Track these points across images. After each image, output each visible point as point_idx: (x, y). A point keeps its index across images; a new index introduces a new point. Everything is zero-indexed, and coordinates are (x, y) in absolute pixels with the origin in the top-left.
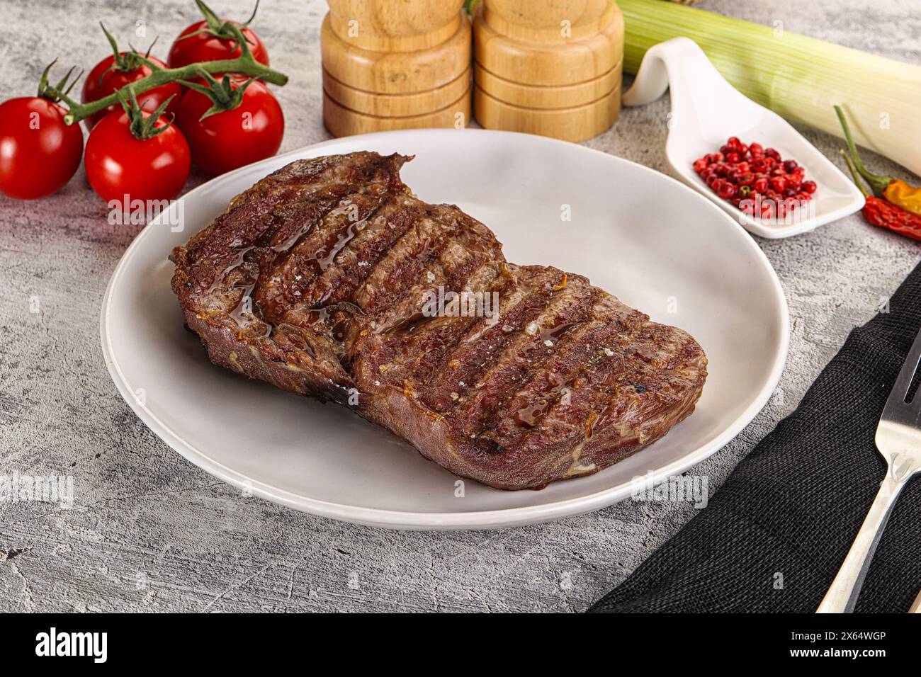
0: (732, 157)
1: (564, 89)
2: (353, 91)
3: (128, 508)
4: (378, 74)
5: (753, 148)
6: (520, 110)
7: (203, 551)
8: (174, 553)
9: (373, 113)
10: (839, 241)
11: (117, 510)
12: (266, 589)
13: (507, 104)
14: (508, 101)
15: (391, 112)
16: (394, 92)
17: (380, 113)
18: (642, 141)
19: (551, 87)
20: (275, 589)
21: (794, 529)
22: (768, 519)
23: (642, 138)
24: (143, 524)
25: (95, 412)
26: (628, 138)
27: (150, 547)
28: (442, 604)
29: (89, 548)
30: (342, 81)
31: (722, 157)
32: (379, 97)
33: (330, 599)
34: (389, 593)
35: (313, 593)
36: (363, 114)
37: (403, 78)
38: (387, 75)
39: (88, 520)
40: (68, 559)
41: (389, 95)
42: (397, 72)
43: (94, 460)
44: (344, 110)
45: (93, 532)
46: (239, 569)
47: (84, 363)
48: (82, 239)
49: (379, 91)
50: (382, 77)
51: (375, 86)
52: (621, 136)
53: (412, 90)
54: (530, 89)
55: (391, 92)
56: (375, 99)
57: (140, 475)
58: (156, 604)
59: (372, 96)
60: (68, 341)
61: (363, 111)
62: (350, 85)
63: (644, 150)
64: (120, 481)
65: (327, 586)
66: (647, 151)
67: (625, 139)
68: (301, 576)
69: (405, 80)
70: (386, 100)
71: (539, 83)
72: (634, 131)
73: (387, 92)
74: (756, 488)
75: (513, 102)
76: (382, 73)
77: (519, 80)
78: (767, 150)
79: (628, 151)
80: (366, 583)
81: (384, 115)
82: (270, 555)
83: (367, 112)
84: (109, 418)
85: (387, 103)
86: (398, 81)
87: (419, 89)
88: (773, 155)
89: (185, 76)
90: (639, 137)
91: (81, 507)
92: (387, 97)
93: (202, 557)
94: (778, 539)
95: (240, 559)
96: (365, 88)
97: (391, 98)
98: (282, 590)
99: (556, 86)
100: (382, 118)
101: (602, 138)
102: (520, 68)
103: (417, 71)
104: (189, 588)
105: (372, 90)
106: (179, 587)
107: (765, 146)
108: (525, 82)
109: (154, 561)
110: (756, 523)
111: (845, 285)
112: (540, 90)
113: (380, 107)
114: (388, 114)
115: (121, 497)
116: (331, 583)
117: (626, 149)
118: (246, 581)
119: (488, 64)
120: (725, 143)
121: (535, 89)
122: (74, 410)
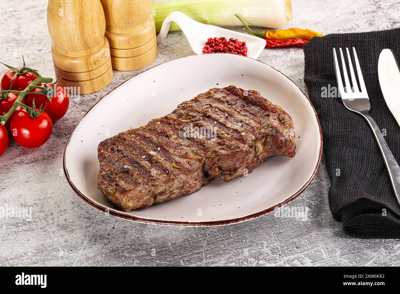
0: (212, 45)
1: (147, 44)
2: (80, 74)
3: (143, 239)
4: (89, 64)
5: (215, 39)
6: (133, 58)
7: (182, 240)
8: (174, 245)
9: (89, 79)
10: (264, 57)
11: (140, 241)
12: (215, 241)
13: (128, 58)
14: (127, 57)
15: (96, 76)
16: (96, 68)
17: (92, 78)
18: (172, 53)
19: (143, 45)
20: (218, 240)
21: (359, 143)
22: (350, 143)
23: (171, 52)
24: (153, 241)
25: (96, 215)
26: (167, 54)
27: (164, 247)
28: (273, 219)
29: (145, 257)
30: (75, 72)
31: (209, 46)
32: (91, 72)
33: (238, 234)
34: (254, 223)
35: (231, 235)
36: (85, 81)
37: (98, 61)
38: (93, 63)
39: (134, 249)
40: (142, 264)
41: (94, 70)
42: (96, 60)
43: (114, 230)
44: (76, 83)
45: (141, 252)
46: (200, 239)
47: (74, 202)
48: (26, 164)
49: (90, 70)
50: (91, 64)
51: (89, 69)
52: (164, 54)
53: (101, 65)
54: (136, 49)
55: (95, 69)
56: (89, 73)
57: (134, 227)
58: (187, 263)
59: (88, 73)
60: (61, 198)
61: (85, 80)
62: (78, 72)
63: (176, 55)
64: (130, 232)
65: (233, 231)
66: (177, 56)
67: (166, 54)
68: (221, 232)
69: (99, 62)
70: (94, 72)
71: (139, 46)
72: (166, 51)
73: (93, 69)
74: (339, 136)
75: (130, 56)
76: (91, 63)
77: (132, 47)
78: (220, 38)
79: (171, 58)
80: (244, 224)
81: (93, 78)
82: (204, 230)
83: (87, 80)
84: (103, 215)
85: (94, 73)
86: (97, 64)
87: (103, 64)
88: (223, 39)
89: (29, 91)
90: (170, 52)
91: (127, 246)
92: (93, 71)
93: (184, 242)
94: (357, 148)
95: (196, 236)
96: (85, 71)
97: (95, 71)
98: (220, 239)
99: (144, 45)
100: (92, 79)
101: (159, 57)
102: (132, 43)
103: (102, 57)
104: (191, 253)
105: (88, 71)
106: (188, 254)
107: (218, 37)
108: (134, 47)
109: (171, 250)
110: (348, 146)
111: (281, 69)
112: (139, 48)
113: (92, 76)
114: (95, 77)
115: (137, 237)
116: (233, 229)
117: (170, 57)
118: (206, 241)
119: (117, 46)
120: (207, 41)
121: (138, 48)
122: (88, 218)
